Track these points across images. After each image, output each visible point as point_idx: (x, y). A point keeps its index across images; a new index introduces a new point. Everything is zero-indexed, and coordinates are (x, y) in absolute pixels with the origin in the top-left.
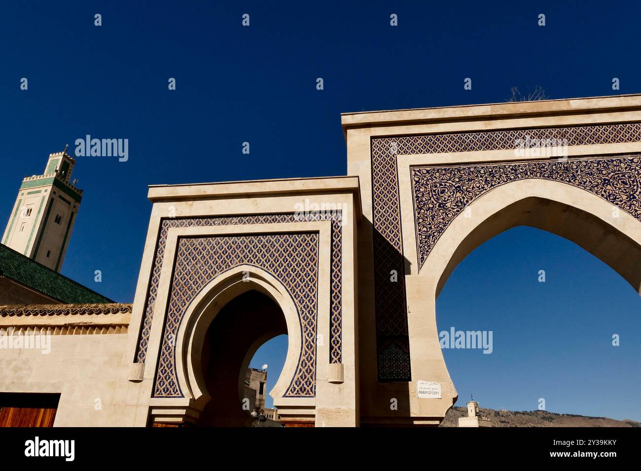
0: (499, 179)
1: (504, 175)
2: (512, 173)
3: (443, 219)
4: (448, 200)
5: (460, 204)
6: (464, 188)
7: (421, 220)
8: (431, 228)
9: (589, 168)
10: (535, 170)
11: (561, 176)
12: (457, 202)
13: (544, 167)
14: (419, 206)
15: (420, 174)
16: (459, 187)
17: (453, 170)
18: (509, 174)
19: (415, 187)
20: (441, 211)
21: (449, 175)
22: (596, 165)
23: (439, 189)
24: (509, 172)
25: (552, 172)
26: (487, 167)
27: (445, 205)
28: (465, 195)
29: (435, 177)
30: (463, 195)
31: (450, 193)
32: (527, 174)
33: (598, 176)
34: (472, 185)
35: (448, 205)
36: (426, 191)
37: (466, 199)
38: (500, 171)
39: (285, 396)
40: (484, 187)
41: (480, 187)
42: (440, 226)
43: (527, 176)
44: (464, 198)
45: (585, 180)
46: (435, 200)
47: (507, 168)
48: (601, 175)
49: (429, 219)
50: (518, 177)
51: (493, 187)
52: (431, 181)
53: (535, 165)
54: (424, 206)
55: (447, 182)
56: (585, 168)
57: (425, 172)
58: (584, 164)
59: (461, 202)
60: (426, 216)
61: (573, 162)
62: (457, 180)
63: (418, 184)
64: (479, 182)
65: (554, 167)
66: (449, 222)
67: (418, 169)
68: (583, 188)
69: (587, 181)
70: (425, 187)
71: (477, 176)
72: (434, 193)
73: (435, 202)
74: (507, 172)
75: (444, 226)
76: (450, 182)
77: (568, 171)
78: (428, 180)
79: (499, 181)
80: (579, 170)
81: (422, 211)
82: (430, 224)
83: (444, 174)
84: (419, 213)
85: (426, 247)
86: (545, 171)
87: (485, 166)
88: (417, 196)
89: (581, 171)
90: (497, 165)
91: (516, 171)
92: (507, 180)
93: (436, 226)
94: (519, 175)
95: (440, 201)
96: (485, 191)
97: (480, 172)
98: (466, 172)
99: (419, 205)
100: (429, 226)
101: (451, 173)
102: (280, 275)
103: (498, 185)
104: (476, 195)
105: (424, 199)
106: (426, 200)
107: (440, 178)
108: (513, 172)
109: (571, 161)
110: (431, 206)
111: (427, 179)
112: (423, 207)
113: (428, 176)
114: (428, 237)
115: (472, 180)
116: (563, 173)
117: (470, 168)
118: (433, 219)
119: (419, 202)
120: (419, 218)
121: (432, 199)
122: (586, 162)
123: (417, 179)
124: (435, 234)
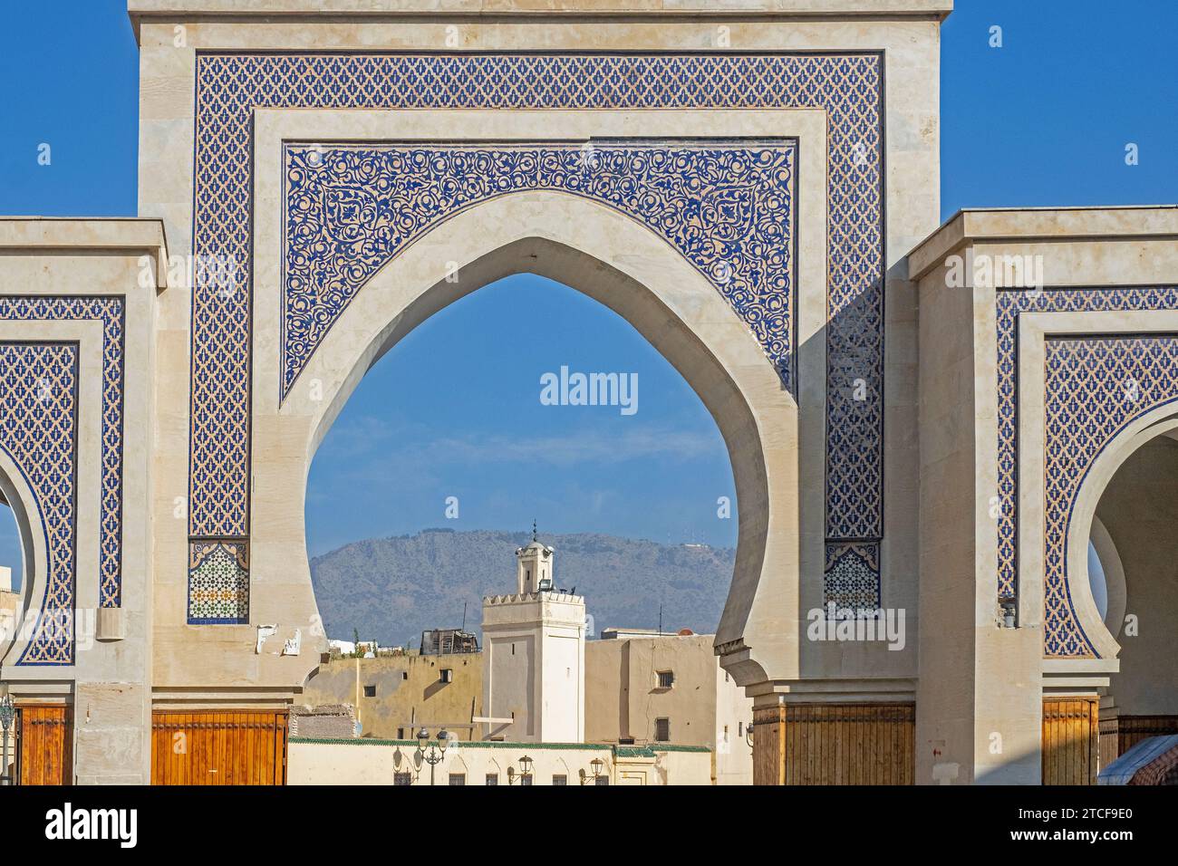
0: (474, 187)
1: (486, 178)
2: (504, 174)
3: (342, 281)
4: (358, 234)
5: (382, 247)
6: (397, 205)
7: (295, 283)
8: (314, 302)
9: (666, 171)
10: (553, 167)
11: (604, 186)
12: (377, 241)
14: (295, 248)
16: (385, 202)
17: (376, 158)
18: (498, 174)
19: (290, 198)
20: (341, 262)
21: (367, 169)
22: (681, 163)
23: (342, 205)
24: (498, 170)
25: (589, 175)
26: (452, 152)
27: (350, 247)
28: (396, 224)
30: (392, 223)
31: (365, 216)
32: (534, 178)
33: (680, 192)
34: (415, 197)
35: (357, 247)
36: (314, 210)
37: (396, 235)
38: (479, 166)
40: (439, 206)
41: (431, 206)
42: (335, 298)
43: (534, 182)
44: (392, 231)
45: (651, 201)
46: (331, 236)
47: (495, 160)
48: (686, 190)
50: (515, 183)
51: (457, 207)
52: (325, 182)
54: (305, 247)
55: (359, 189)
56: (658, 168)
58: (659, 158)
59: (386, 242)
60: (306, 272)
61: (636, 154)
62: (383, 184)
63: (297, 189)
64: (429, 191)
66: (355, 290)
67: (299, 151)
68: (643, 219)
69: (654, 203)
70: (312, 200)
71: (428, 177)
72: (329, 216)
73: (330, 240)
74: (494, 170)
75: (343, 298)
76: (367, 187)
77: (622, 174)
79: (473, 192)
80: (645, 175)
81: (300, 260)
82: (313, 293)
84: (292, 266)
85: (300, 348)
86: (573, 172)
87: (450, 150)
88: (292, 223)
89: (649, 177)
90: (474, 150)
91: (513, 168)
92: (491, 190)
93: (325, 299)
94: (518, 180)
95: (341, 238)
96: (439, 216)
97: (436, 168)
98: (406, 164)
99: (295, 244)
100: (311, 298)
103: (469, 202)
104: (420, 225)
105: (306, 231)
106: (311, 233)
107: (346, 176)
108: (507, 169)
109: (634, 150)
110: (320, 248)
111: (319, 178)
112: (302, 249)
114: (305, 324)
115: (416, 185)
116: (610, 178)
117: (414, 154)
118: (320, 281)
119: (295, 239)
120: (291, 279)
121: (324, 231)
122: (664, 154)
123: (295, 177)
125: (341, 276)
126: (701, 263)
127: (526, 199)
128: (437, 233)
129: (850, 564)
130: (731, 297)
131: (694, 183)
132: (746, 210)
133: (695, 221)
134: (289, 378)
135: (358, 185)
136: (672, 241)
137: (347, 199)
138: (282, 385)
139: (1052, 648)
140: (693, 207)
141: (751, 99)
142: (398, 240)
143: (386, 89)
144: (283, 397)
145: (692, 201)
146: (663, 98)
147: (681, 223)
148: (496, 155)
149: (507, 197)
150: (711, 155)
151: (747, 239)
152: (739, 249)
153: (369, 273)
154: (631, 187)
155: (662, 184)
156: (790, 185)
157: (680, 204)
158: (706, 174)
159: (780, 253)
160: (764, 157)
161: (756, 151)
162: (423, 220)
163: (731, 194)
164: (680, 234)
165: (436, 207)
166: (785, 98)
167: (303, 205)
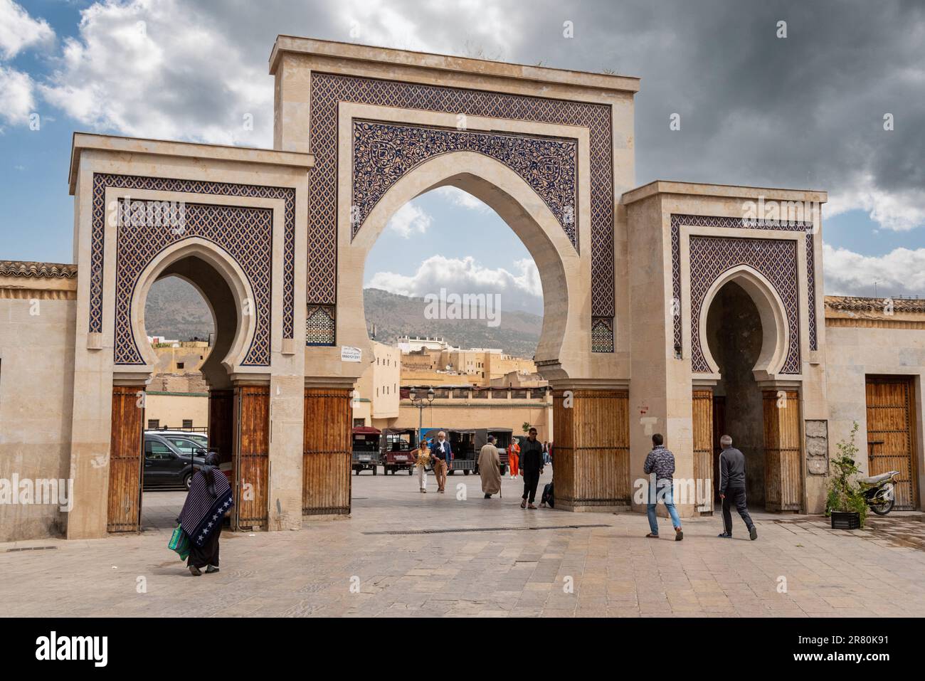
0: (439, 147)
1: (444, 143)
2: (453, 142)
3: (380, 186)
4: (387, 164)
5: (398, 171)
6: (405, 152)
7: (358, 185)
8: (366, 195)
9: (523, 148)
10: (474, 142)
11: (496, 152)
12: (395, 168)
13: (483, 140)
15: (361, 130)
16: (399, 150)
17: (395, 130)
19: (356, 145)
20: (379, 177)
21: (391, 135)
22: (529, 145)
28: (404, 161)
29: (377, 136)
32: (466, 146)
35: (386, 170)
39: (242, 365)
42: (376, 193)
44: (402, 164)
48: (531, 157)
49: (366, 185)
52: (371, 139)
53: (476, 136)
55: (387, 143)
57: (367, 127)
59: (400, 169)
61: (510, 139)
62: (399, 142)
65: (492, 141)
70: (365, 146)
71: (419, 141)
72: (373, 155)
73: (374, 166)
76: (391, 143)
78: (368, 138)
81: (360, 174)
82: (366, 190)
83: (386, 133)
84: (356, 177)
86: (483, 145)
87: (428, 130)
88: (356, 156)
89: (516, 150)
90: (439, 131)
91: (456, 140)
94: (459, 146)
96: (424, 159)
101: (393, 133)
102: (233, 251)
104: (415, 163)
105: (363, 161)
106: (365, 162)
108: (454, 141)
110: (369, 169)
113: (370, 132)
115: (413, 144)
117: (413, 130)
118: (370, 185)
119: (358, 164)
121: (371, 162)
122: (522, 140)
123: (358, 135)
124: (371, 202)
125: (379, 183)
126: (538, 190)
127: (463, 155)
128: (423, 167)
129: (600, 327)
130: (551, 206)
131: (535, 154)
132: (556, 168)
133: (535, 171)
134: (355, 229)
135: (387, 142)
136: (525, 179)
137: (382, 148)
138: (352, 232)
139: (695, 368)
140: (534, 165)
141: (558, 120)
142: (405, 169)
143: (399, 98)
144: (353, 238)
145: (534, 162)
146: (521, 115)
147: (529, 172)
148: (449, 134)
149: (454, 153)
150: (541, 143)
151: (557, 181)
152: (554, 185)
153: (392, 183)
154: (508, 154)
155: (521, 154)
156: (575, 159)
157: (529, 163)
158: (539, 151)
159: (571, 188)
160: (564, 146)
161: (560, 143)
162: (417, 161)
163: (550, 161)
164: (529, 176)
165: (422, 155)
166: (572, 121)
167: (361, 149)
